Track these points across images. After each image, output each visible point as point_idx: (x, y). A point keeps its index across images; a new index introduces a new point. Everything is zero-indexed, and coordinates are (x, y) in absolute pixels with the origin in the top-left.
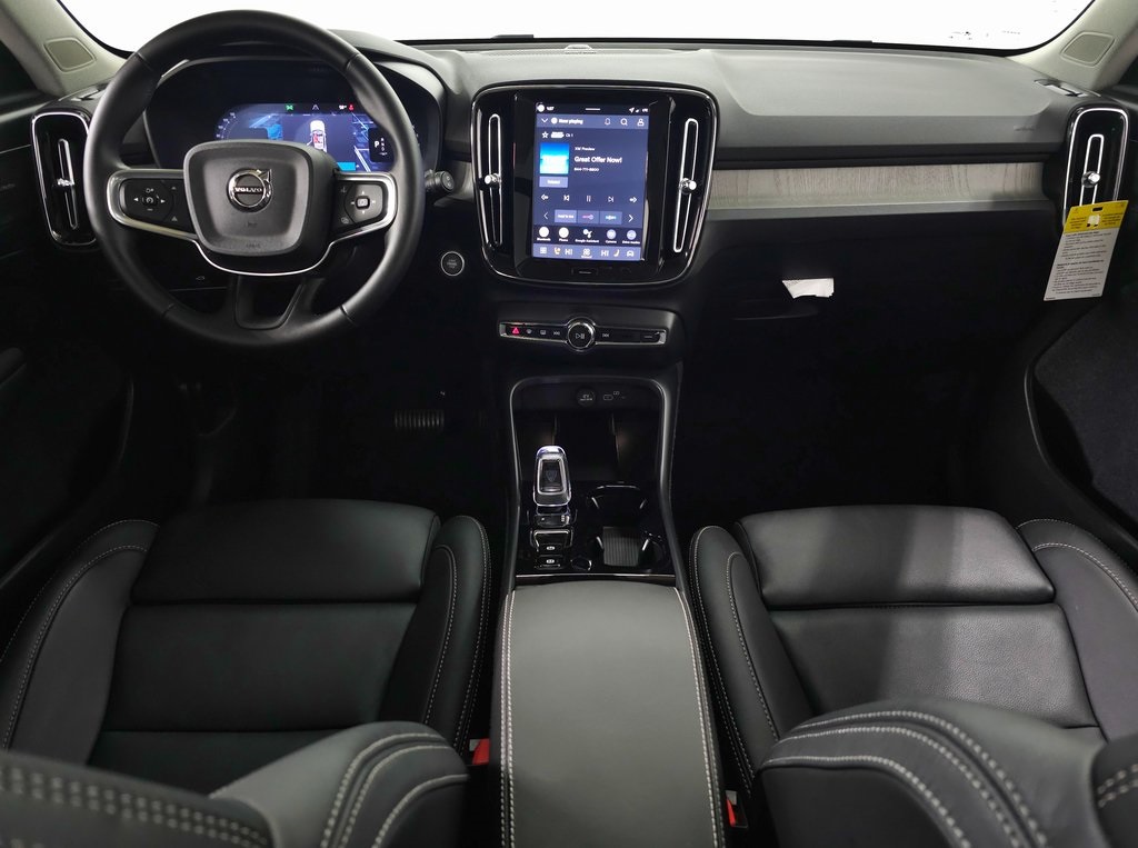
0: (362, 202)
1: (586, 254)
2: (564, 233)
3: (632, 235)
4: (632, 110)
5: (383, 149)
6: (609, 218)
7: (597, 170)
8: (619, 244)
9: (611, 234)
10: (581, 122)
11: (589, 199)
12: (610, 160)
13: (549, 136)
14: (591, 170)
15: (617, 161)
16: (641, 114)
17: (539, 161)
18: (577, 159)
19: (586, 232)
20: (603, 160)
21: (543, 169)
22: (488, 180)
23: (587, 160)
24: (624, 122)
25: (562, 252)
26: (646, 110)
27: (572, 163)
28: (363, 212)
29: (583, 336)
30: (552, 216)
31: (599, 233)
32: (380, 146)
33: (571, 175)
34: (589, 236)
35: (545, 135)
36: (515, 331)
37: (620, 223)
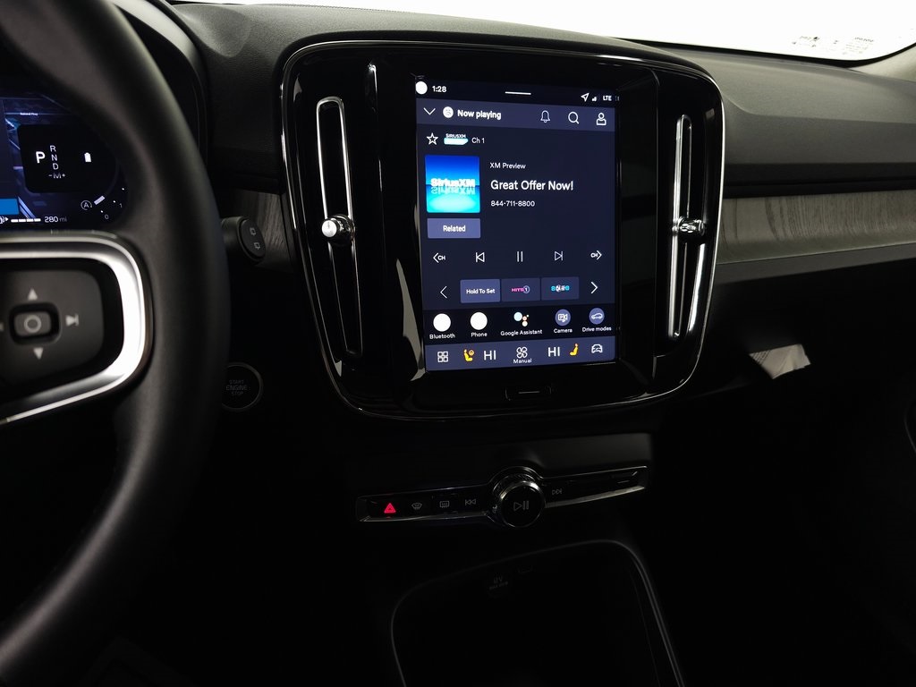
0: (33, 324)
1: (522, 355)
2: (479, 321)
3: (597, 316)
4: (585, 97)
5: (55, 166)
6: (558, 289)
7: (532, 204)
8: (578, 334)
9: (563, 317)
10: (499, 116)
11: (520, 256)
12: (552, 185)
13: (441, 141)
14: (522, 204)
15: (566, 187)
16: (601, 104)
17: (425, 188)
18: (496, 185)
19: (518, 316)
20: (540, 186)
21: (436, 204)
22: (329, 228)
23: (512, 186)
24: (574, 118)
25: (478, 356)
26: (609, 98)
27: (485, 193)
28: (39, 352)
29: (526, 505)
30: (455, 292)
31: (542, 315)
32: (47, 161)
33: (486, 214)
34: (525, 324)
35: (432, 139)
36: (390, 509)
37: (576, 296)
